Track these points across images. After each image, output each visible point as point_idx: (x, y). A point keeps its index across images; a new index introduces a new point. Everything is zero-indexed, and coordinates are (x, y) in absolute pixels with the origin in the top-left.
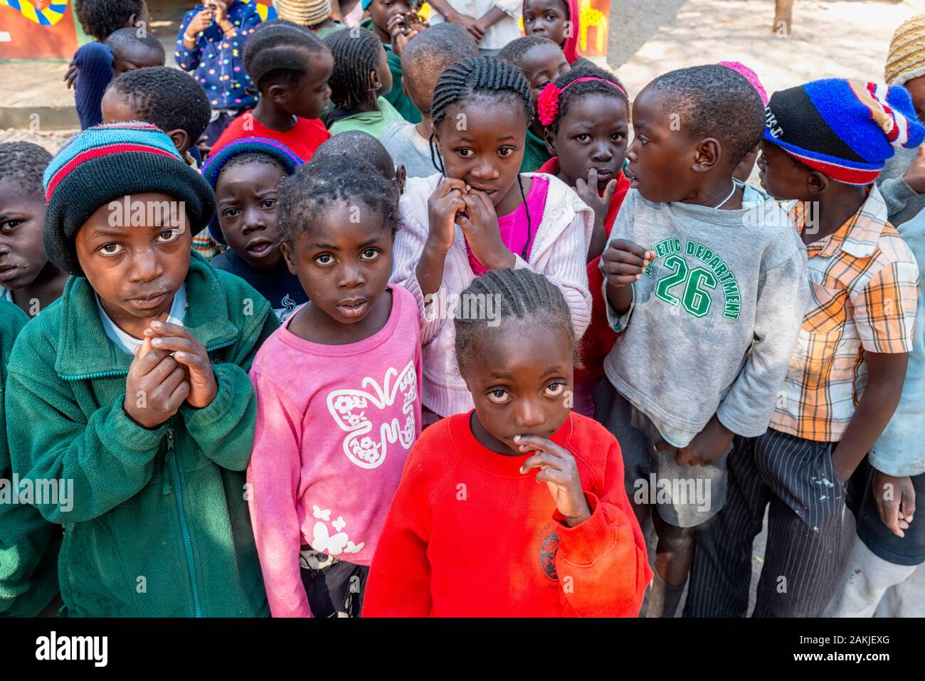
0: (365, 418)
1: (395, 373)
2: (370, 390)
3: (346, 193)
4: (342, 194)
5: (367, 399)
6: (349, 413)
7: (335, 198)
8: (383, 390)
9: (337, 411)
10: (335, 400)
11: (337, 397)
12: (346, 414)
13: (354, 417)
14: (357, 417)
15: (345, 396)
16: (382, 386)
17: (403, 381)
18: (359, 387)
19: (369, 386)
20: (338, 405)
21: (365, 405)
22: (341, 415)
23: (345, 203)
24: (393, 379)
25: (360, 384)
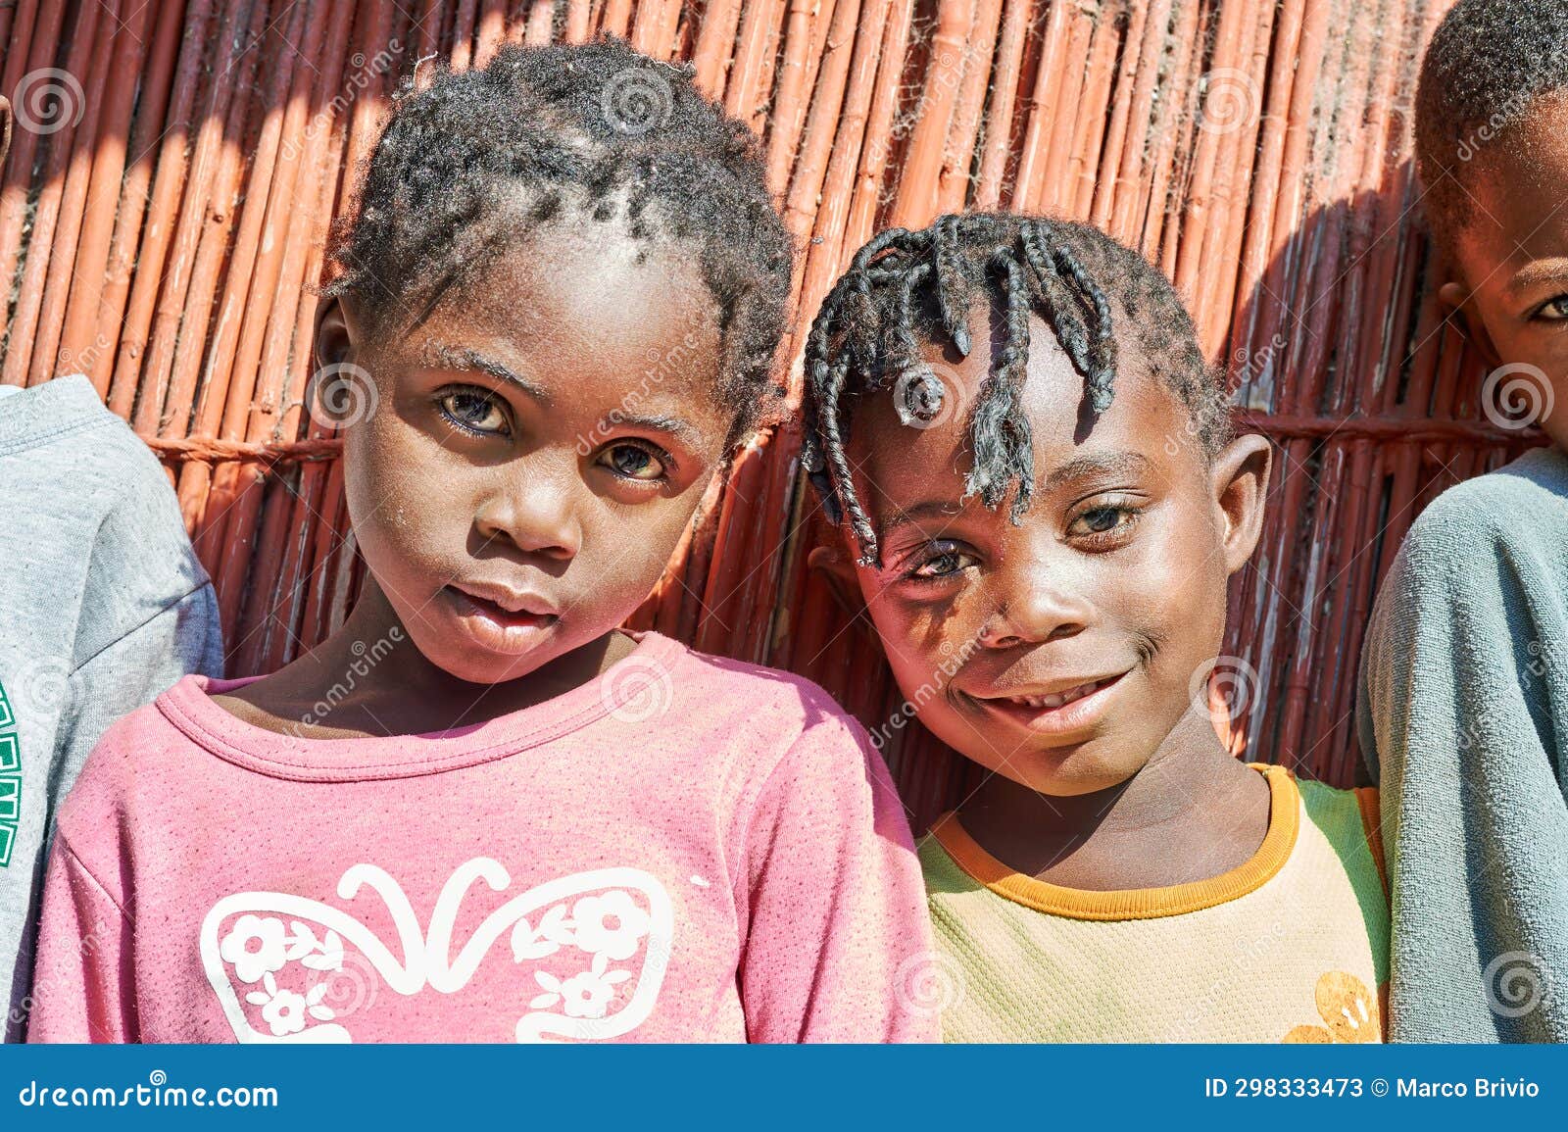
0: (327, 1013)
1: (498, 877)
2: (371, 913)
3: (651, 213)
4: (635, 210)
5: (348, 945)
6: (270, 983)
7: (602, 215)
8: (424, 929)
9: (230, 968)
10: (226, 928)
11: (235, 917)
12: (258, 985)
13: (285, 997)
14: (294, 1001)
15: (261, 914)
16: (424, 912)
17: (534, 919)
18: (324, 892)
19: (369, 894)
20: (234, 946)
21: (332, 958)
22: (238, 986)
23: (631, 248)
24: (480, 903)
25: (331, 884)
